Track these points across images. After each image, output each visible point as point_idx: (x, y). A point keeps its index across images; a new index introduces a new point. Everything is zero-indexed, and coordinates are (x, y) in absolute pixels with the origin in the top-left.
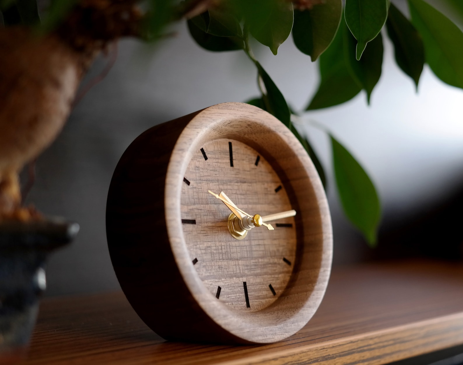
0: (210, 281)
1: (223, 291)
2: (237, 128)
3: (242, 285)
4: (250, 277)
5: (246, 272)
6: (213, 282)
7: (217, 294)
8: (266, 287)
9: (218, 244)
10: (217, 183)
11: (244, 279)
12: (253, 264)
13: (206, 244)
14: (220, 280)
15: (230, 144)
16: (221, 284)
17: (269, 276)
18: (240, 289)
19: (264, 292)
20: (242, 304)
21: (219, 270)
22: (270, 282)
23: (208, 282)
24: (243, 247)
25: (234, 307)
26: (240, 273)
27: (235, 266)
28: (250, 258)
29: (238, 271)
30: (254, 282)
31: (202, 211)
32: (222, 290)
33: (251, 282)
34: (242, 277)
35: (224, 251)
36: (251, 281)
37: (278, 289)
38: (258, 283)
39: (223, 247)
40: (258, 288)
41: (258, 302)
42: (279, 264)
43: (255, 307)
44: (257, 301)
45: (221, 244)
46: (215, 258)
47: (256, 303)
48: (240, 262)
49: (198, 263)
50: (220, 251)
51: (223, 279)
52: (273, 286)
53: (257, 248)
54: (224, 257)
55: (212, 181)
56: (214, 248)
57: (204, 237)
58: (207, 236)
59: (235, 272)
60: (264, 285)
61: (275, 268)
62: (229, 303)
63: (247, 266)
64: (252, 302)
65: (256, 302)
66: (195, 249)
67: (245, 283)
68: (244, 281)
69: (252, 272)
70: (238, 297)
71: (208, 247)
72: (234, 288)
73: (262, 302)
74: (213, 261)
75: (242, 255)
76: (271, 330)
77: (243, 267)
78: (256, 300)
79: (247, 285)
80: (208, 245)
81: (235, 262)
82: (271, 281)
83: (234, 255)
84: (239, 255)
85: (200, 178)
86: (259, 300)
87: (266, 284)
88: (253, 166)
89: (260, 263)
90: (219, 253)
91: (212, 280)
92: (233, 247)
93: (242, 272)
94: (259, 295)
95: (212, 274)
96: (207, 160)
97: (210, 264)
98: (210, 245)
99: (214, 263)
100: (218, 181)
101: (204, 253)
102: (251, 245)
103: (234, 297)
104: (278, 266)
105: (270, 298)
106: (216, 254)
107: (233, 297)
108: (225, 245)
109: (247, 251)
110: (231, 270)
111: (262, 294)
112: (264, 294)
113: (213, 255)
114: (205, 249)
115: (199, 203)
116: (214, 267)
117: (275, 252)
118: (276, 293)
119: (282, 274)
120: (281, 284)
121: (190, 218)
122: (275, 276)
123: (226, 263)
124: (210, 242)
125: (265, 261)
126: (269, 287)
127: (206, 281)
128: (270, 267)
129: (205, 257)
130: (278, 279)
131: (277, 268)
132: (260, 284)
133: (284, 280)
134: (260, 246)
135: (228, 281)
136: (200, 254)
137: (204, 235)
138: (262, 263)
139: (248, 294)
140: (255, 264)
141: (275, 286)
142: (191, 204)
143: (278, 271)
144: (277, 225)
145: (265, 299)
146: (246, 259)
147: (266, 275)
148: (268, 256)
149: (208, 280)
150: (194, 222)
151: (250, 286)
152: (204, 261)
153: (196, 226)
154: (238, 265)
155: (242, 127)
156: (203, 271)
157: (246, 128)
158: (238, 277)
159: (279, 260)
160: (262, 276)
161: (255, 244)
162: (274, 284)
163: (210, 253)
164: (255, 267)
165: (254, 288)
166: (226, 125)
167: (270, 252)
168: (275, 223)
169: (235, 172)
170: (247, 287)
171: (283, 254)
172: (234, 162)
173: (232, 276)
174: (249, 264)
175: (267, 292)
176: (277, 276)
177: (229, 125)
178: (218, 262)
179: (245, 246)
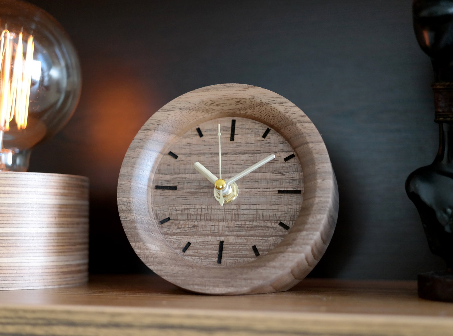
0: (179, 236)
1: (193, 247)
2: (226, 106)
3: (219, 243)
4: (230, 237)
5: (226, 232)
6: (182, 238)
7: (185, 248)
8: (248, 248)
9: (198, 207)
10: (210, 156)
11: (222, 239)
12: (238, 226)
13: (183, 207)
14: (192, 237)
15: (234, 122)
16: (191, 240)
17: (255, 238)
18: (214, 247)
19: (243, 252)
20: (212, 260)
21: (193, 228)
22: (254, 244)
23: (176, 237)
24: (228, 211)
25: (201, 261)
26: (218, 233)
27: (214, 226)
28: (234, 220)
29: (216, 231)
30: (235, 241)
31: (186, 179)
32: (191, 245)
33: (230, 242)
34: (220, 237)
35: (203, 213)
36: (229, 240)
37: (263, 250)
38: (240, 243)
39: (204, 210)
40: (237, 247)
41: (233, 260)
42: (273, 228)
43: (228, 264)
44: (232, 258)
45: (202, 207)
46: (192, 218)
47: (230, 261)
48: (221, 224)
49: (170, 221)
50: (200, 213)
51: (195, 237)
52: (258, 247)
53: (247, 212)
54: (202, 218)
55: (204, 154)
56: (193, 210)
57: (184, 200)
58: (186, 199)
59: (212, 232)
60: (246, 246)
61: (266, 231)
62: (196, 257)
63: (229, 227)
64: (225, 259)
65: (230, 259)
66: (170, 210)
67: (222, 243)
68: (221, 240)
69: (235, 233)
71: (185, 209)
73: (239, 260)
74: (189, 221)
75: (225, 218)
77: (224, 228)
78: (230, 258)
79: (224, 244)
80: (186, 207)
81: (215, 223)
82: (257, 243)
83: (216, 217)
84: (221, 217)
85: (190, 153)
86: (234, 258)
87: (248, 245)
88: (260, 138)
89: (247, 226)
90: (197, 215)
91: (182, 236)
92: (215, 210)
93: (220, 232)
94: (237, 254)
95: (183, 231)
96: (203, 138)
97: (184, 223)
98: (189, 208)
99: (189, 223)
100: (211, 154)
101: (180, 214)
102: (238, 210)
103: (205, 253)
104: (270, 229)
105: (251, 257)
106: (193, 215)
107: (203, 253)
108: (207, 207)
109: (232, 214)
110: (208, 229)
111: (241, 254)
112: (243, 254)
113: (189, 216)
114: (182, 211)
115: (185, 173)
116: (188, 226)
117: (270, 217)
118: (260, 254)
119: (273, 238)
120: (269, 247)
121: (171, 185)
122: (264, 239)
123: (203, 223)
124: (188, 204)
125: (254, 224)
126: (252, 248)
127: (175, 237)
128: (259, 229)
129: (179, 217)
130: (268, 241)
131: (269, 231)
132: (241, 244)
133: (275, 243)
134: (251, 210)
135: (201, 239)
136: (174, 214)
137: (184, 199)
138: (250, 226)
139: (223, 251)
140: (241, 226)
141: (261, 247)
142: (176, 173)
143: (269, 234)
144: (280, 192)
145: (243, 258)
146: (229, 221)
147: (251, 236)
148: (260, 220)
149: (177, 236)
150: (174, 188)
151: (228, 245)
152: (177, 220)
153: (176, 191)
154: (218, 226)
155: (231, 104)
156: (174, 228)
157: (237, 105)
158: (216, 236)
159: (273, 224)
160: (246, 238)
161: (245, 208)
162: (260, 245)
163: (187, 214)
164: (239, 229)
165: (232, 247)
166: (210, 105)
167: (263, 216)
168: (277, 189)
169: (235, 145)
170: (224, 246)
171: (281, 219)
172: (236, 137)
173: (208, 235)
174: (232, 226)
175: (248, 252)
176: (266, 239)
177: (213, 104)
178: (194, 222)
179: (231, 210)
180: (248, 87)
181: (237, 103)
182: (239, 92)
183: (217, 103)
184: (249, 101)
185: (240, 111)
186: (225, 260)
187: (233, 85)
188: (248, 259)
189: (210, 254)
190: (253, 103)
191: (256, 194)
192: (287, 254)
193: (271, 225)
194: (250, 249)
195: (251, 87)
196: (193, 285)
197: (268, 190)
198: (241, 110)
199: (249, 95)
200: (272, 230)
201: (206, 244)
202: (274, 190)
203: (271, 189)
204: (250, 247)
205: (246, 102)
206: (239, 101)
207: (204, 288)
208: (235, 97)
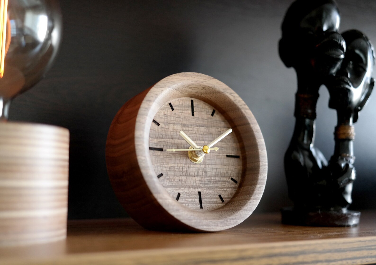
0: (172, 188)
1: (182, 196)
2: (195, 89)
3: (198, 193)
4: (204, 189)
5: (201, 185)
7: (177, 197)
8: (216, 196)
9: (179, 165)
10: (181, 126)
12: (207, 180)
13: (170, 165)
14: (180, 189)
16: (180, 192)
17: (219, 189)
18: (195, 196)
19: (214, 199)
20: (196, 206)
21: (179, 182)
22: (220, 193)
25: (190, 207)
26: (196, 185)
27: (192, 181)
29: (195, 184)
31: (168, 143)
32: (181, 195)
33: (205, 192)
35: (184, 170)
36: (204, 192)
37: (226, 198)
38: (211, 193)
39: (184, 168)
42: (228, 182)
43: (207, 209)
44: (209, 205)
45: (182, 166)
47: (208, 206)
48: (197, 178)
49: (163, 176)
51: (182, 189)
52: (222, 196)
53: (211, 170)
54: (184, 174)
55: (177, 124)
56: (177, 167)
57: (169, 160)
58: (171, 159)
59: (192, 185)
60: (215, 195)
61: (224, 185)
62: (186, 205)
65: (208, 205)
66: (161, 167)
67: (200, 193)
68: (199, 191)
69: (206, 185)
70: (194, 201)
71: (171, 167)
72: (191, 195)
74: (175, 176)
76: (214, 223)
77: (199, 182)
78: (207, 204)
80: (172, 166)
81: (193, 178)
82: (221, 193)
83: (192, 174)
84: (196, 174)
85: (167, 122)
86: (210, 204)
87: (216, 194)
88: (210, 116)
89: (213, 180)
90: (180, 171)
91: (174, 188)
92: (191, 168)
93: (197, 185)
94: (211, 201)
96: (174, 111)
97: (173, 178)
98: (173, 166)
99: (176, 177)
100: (182, 124)
101: (169, 171)
102: (205, 168)
103: (191, 201)
104: (227, 183)
105: (220, 204)
106: (178, 172)
107: (190, 201)
108: (185, 166)
109: (202, 172)
111: (213, 201)
112: (214, 201)
114: (169, 168)
115: (166, 138)
116: (176, 180)
117: (225, 174)
118: (224, 201)
119: (230, 189)
120: (229, 195)
122: (224, 190)
123: (185, 178)
124: (173, 163)
125: (217, 179)
126: (218, 196)
127: (169, 189)
128: (220, 183)
129: (169, 173)
130: (227, 191)
131: (226, 184)
133: (231, 193)
134: (213, 169)
135: (186, 190)
136: (165, 171)
137: (169, 158)
138: (214, 180)
139: (202, 199)
140: (209, 180)
141: (224, 196)
142: (160, 138)
143: (227, 186)
144: (227, 156)
145: (215, 204)
146: (201, 177)
147: (217, 188)
148: (219, 176)
149: (171, 188)
150: (161, 150)
151: (204, 195)
152: (168, 175)
153: (163, 152)
154: (195, 180)
155: (198, 89)
156: (167, 182)
157: (202, 90)
158: (195, 188)
159: (228, 179)
160: (213, 189)
161: (209, 167)
162: (223, 195)
163: (173, 171)
164: (208, 182)
165: (207, 196)
166: (186, 87)
167: (221, 174)
168: (225, 154)
169: (195, 119)
170: (201, 195)
171: (231, 175)
173: (189, 187)
174: (203, 180)
175: (217, 200)
176: (226, 190)
177: (188, 87)
178: (179, 177)
179: (201, 168)
180: (211, 78)
181: (203, 89)
182: (205, 80)
183: (190, 87)
184: (211, 88)
185: (201, 94)
186: (204, 206)
187: (201, 75)
188: (218, 204)
189: (194, 202)
191: (214, 157)
193: (227, 180)
194: (218, 197)
195: (212, 78)
197: (220, 154)
198: (203, 94)
199: (211, 84)
200: (228, 183)
201: (190, 194)
202: (224, 154)
203: (222, 154)
204: (217, 196)
205: (208, 89)
206: (204, 87)
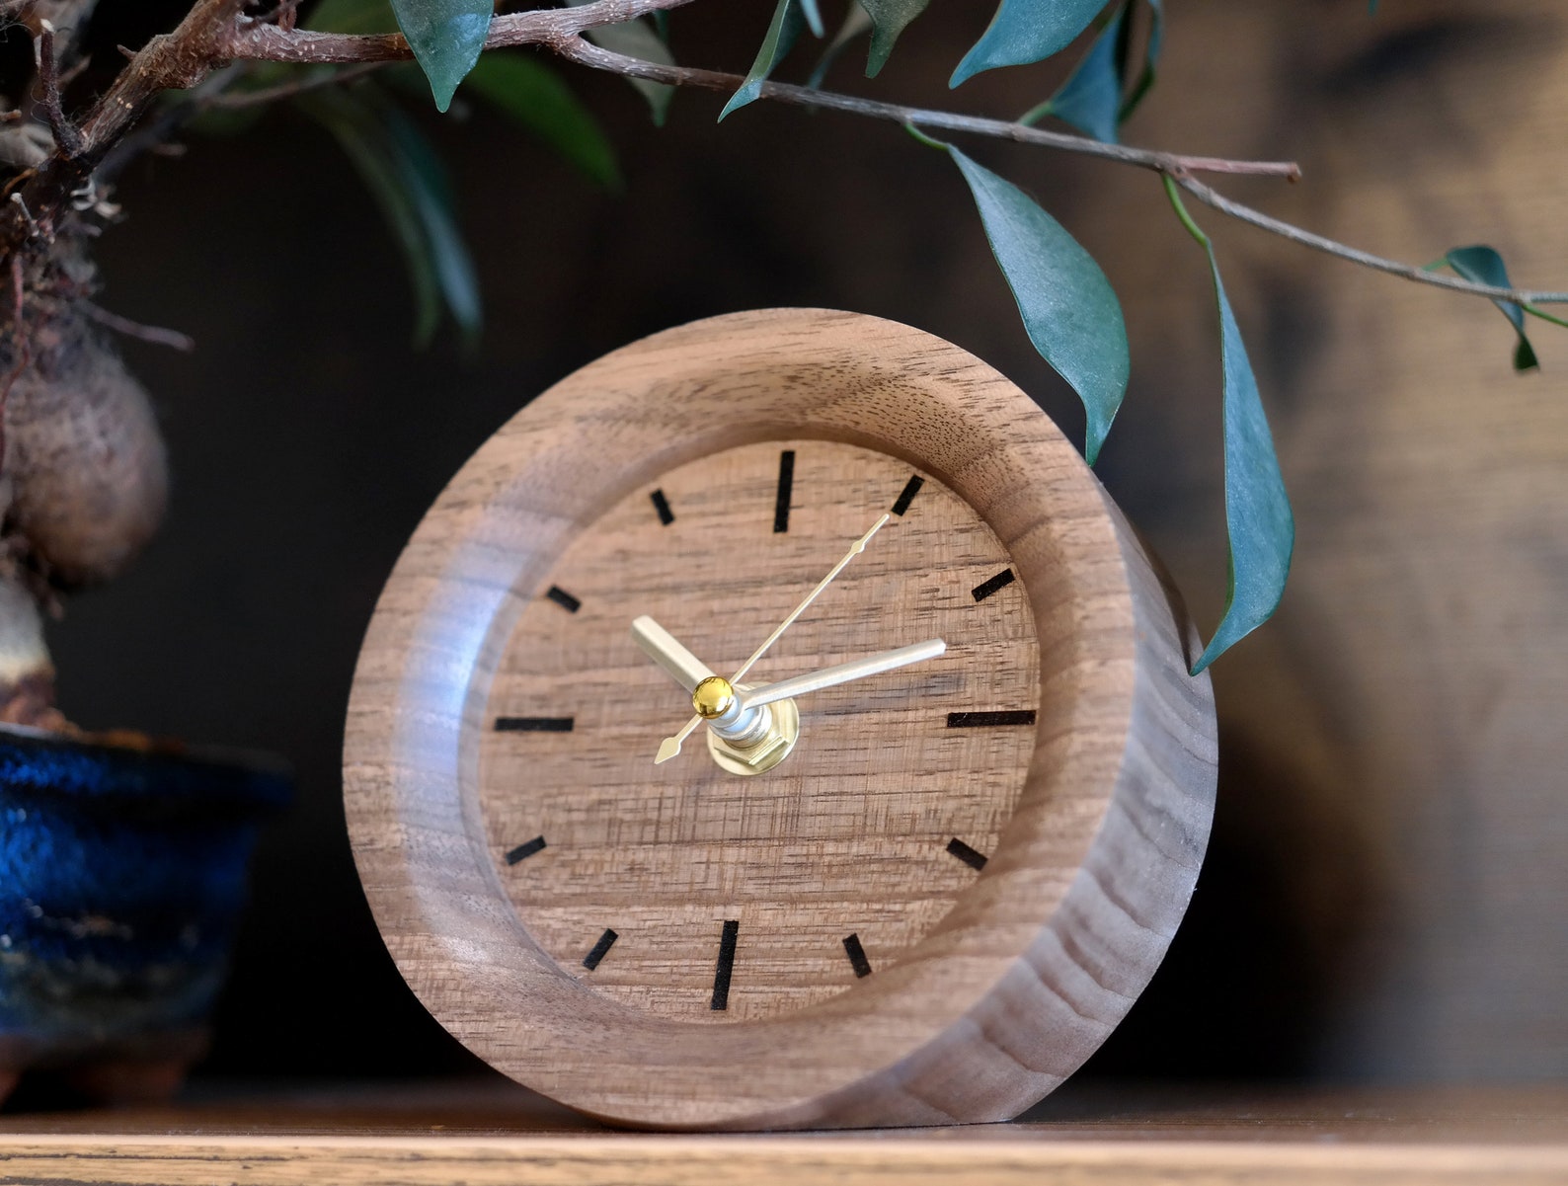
6: (588, 914)
11: (734, 913)
15: (788, 459)
23: (565, 913)
24: (757, 803)
28: (779, 839)
30: (780, 921)
34: (725, 905)
40: (789, 945)
41: (770, 995)
46: (624, 837)
50: (654, 815)
63: (758, 866)
64: (741, 992)
73: (792, 995)
75: (745, 830)
79: (739, 932)
95: (591, 889)
110: (684, 877)
113: (616, 830)
121: (553, 713)
132: (803, 930)
172: (794, 516)
190: (847, 378)
192: (958, 959)
196: (601, 1091)
207: (641, 1102)
208: (778, 359)
